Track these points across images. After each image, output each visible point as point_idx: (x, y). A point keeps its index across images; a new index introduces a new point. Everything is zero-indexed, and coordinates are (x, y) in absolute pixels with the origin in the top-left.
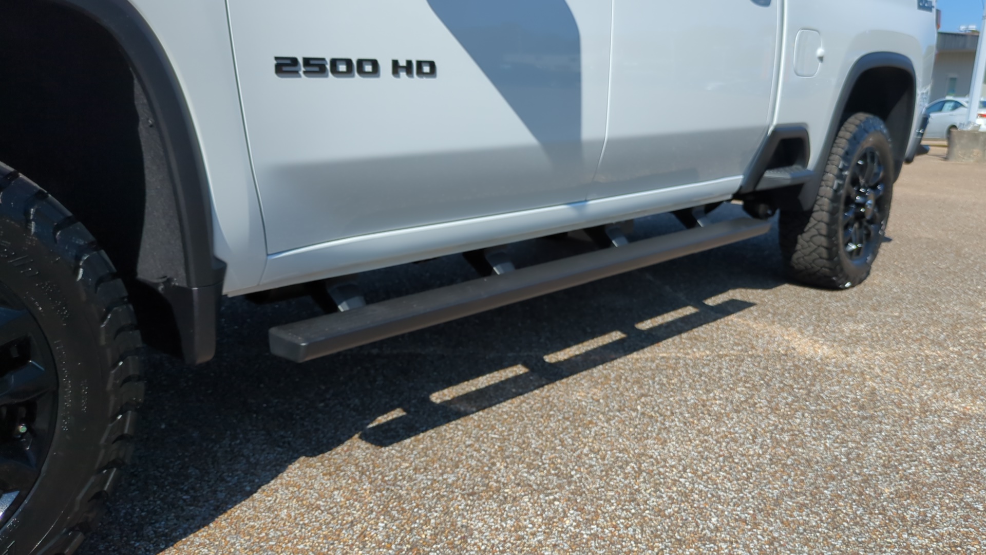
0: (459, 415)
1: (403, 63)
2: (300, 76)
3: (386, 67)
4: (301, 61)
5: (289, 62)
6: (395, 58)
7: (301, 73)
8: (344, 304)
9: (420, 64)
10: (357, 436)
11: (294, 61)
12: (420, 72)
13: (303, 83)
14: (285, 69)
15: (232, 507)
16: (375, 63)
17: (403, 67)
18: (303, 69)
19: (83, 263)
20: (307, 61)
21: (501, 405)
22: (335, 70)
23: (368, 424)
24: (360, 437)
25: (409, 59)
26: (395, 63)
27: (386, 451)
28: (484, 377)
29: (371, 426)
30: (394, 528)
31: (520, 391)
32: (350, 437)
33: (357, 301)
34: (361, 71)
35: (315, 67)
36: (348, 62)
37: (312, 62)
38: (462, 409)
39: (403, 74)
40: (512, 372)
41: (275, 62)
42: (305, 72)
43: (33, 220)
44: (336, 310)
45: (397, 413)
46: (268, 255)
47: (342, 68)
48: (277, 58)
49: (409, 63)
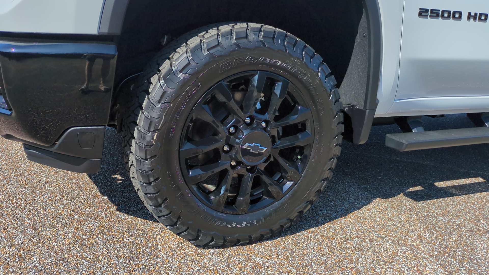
0: (453, 195)
1: (473, 14)
2: (428, 18)
3: (465, 16)
4: (429, 11)
5: (424, 11)
6: (470, 12)
7: (428, 16)
8: (415, 129)
9: (481, 15)
10: (402, 194)
11: (427, 11)
12: (480, 19)
13: (429, 21)
14: (423, 14)
15: (353, 212)
16: (460, 13)
17: (472, 16)
18: (429, 15)
19: (332, 93)
20: (432, 11)
21: (475, 194)
22: (442, 16)
23: (406, 190)
24: (404, 195)
25: (476, 12)
26: (470, 14)
27: (420, 204)
28: (462, 180)
29: (407, 191)
30: (434, 237)
31: (484, 190)
32: (399, 194)
33: (421, 129)
34: (454, 17)
35: (435, 14)
36: (449, 12)
37: (434, 11)
38: (454, 192)
39: (472, 20)
40: (477, 180)
41: (419, 11)
42: (430, 16)
43: (320, 72)
44: (411, 131)
45: (419, 188)
46: (395, 100)
47: (446, 15)
48: (420, 9)
49: (476, 14)
